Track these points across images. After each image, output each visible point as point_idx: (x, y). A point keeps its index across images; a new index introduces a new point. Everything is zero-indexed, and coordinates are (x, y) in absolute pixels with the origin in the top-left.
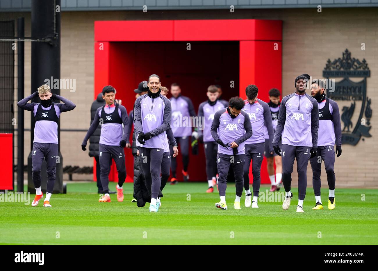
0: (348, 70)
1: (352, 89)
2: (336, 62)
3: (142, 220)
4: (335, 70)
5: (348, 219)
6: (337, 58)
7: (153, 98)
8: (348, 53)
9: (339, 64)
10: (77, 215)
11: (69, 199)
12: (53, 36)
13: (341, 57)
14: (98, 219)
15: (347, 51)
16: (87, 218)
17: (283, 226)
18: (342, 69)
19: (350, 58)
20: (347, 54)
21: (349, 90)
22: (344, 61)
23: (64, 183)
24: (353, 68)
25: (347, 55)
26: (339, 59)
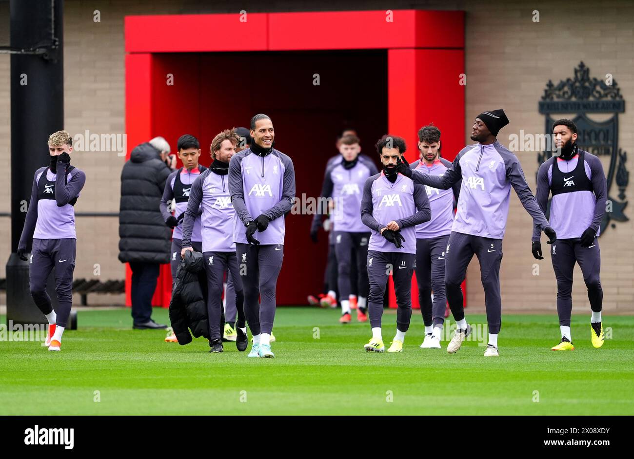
0: (585, 100)
1: (593, 135)
2: (562, 85)
3: (214, 376)
4: (561, 100)
5: (588, 371)
6: (564, 80)
7: (263, 155)
8: (585, 68)
9: (569, 89)
10: (97, 368)
11: (82, 339)
12: (49, 45)
13: (572, 76)
14: (136, 376)
15: (582, 65)
16: (115, 374)
17: (470, 384)
18: (574, 99)
19: (588, 79)
20: (583, 70)
21: (586, 137)
22: (577, 84)
23: (73, 311)
24: (594, 96)
25: (582, 73)
26: (569, 80)
